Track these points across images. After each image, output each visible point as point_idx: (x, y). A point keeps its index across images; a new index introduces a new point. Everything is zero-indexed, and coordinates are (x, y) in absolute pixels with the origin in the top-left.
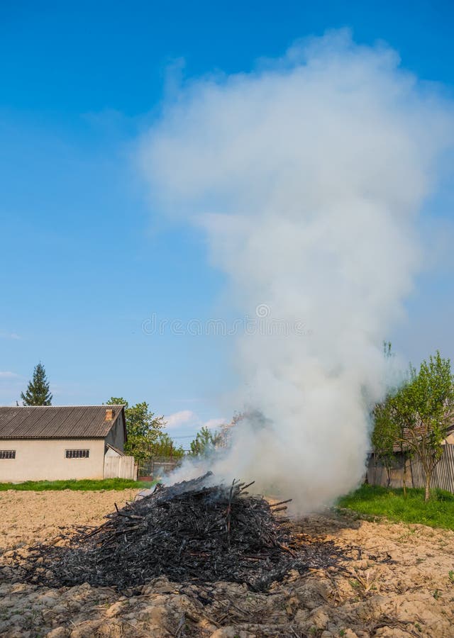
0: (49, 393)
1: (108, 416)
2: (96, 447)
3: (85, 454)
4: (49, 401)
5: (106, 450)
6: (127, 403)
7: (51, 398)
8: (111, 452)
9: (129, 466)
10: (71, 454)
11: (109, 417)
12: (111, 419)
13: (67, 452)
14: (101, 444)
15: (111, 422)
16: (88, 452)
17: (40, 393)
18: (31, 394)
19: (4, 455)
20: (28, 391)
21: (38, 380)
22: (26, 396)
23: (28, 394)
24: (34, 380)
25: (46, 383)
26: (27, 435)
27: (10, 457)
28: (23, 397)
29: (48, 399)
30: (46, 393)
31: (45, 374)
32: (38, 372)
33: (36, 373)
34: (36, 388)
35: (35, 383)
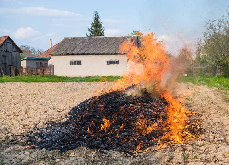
0: (102, 27)
1: (128, 42)
3: (117, 62)
5: (128, 60)
7: (104, 30)
8: (130, 61)
10: (109, 63)
13: (108, 61)
14: (125, 58)
17: (98, 28)
18: (93, 28)
19: (76, 63)
20: (91, 27)
21: (96, 21)
22: (90, 29)
23: (92, 28)
24: (94, 20)
25: (100, 22)
26: (86, 53)
27: (79, 64)
28: (89, 30)
29: (102, 31)
30: (101, 28)
31: (100, 17)
32: (96, 16)
33: (95, 16)
34: (95, 25)
35: (95, 22)
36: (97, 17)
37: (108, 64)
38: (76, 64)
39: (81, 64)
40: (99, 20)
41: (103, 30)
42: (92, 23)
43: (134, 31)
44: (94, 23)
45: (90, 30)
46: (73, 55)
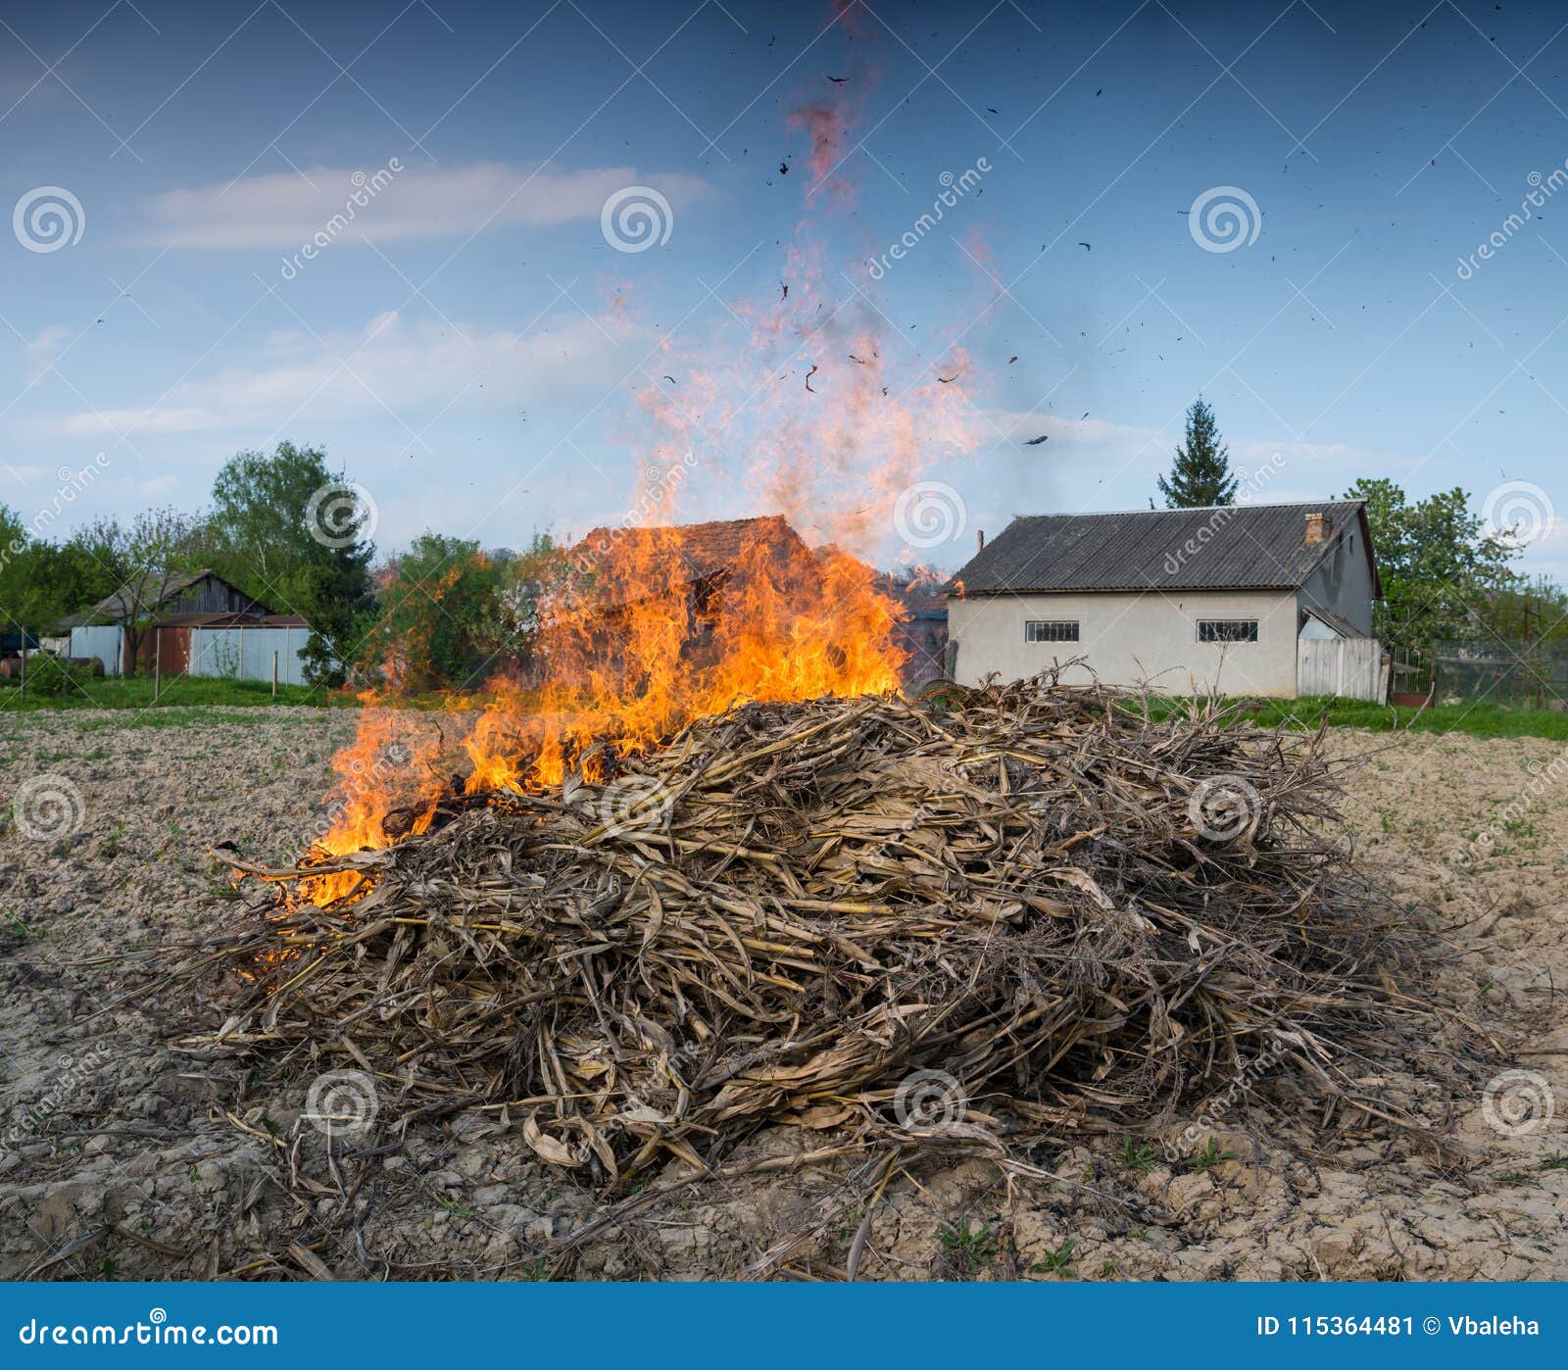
0: (1227, 474)
1: (1310, 531)
2: (1274, 614)
3: (1247, 631)
4: (1229, 495)
5: (1303, 620)
6: (1402, 494)
7: (1234, 487)
8: (1314, 626)
9: (1366, 666)
10: (1209, 632)
11: (1315, 533)
12: (1318, 539)
13: (1202, 626)
14: (1285, 609)
15: (1318, 545)
16: (1255, 625)
17: (1206, 475)
18: (1184, 479)
19: (1054, 632)
20: (1174, 473)
21: (1199, 443)
22: (1170, 484)
23: (1177, 481)
24: (1189, 443)
25: (1218, 450)
26: (1101, 584)
27: (1068, 638)
28: (1164, 487)
29: (1227, 490)
30: (1221, 476)
31: (1215, 427)
32: (1196, 422)
33: (1192, 426)
34: (1194, 465)
35: (1192, 450)
36: (1202, 426)
37: (1203, 639)
38: (1053, 640)
39: (1076, 638)
40: (1214, 440)
41: (1231, 484)
42: (1181, 454)
43: (1359, 482)
44: (1186, 454)
45: (1168, 489)
46: (1041, 593)
